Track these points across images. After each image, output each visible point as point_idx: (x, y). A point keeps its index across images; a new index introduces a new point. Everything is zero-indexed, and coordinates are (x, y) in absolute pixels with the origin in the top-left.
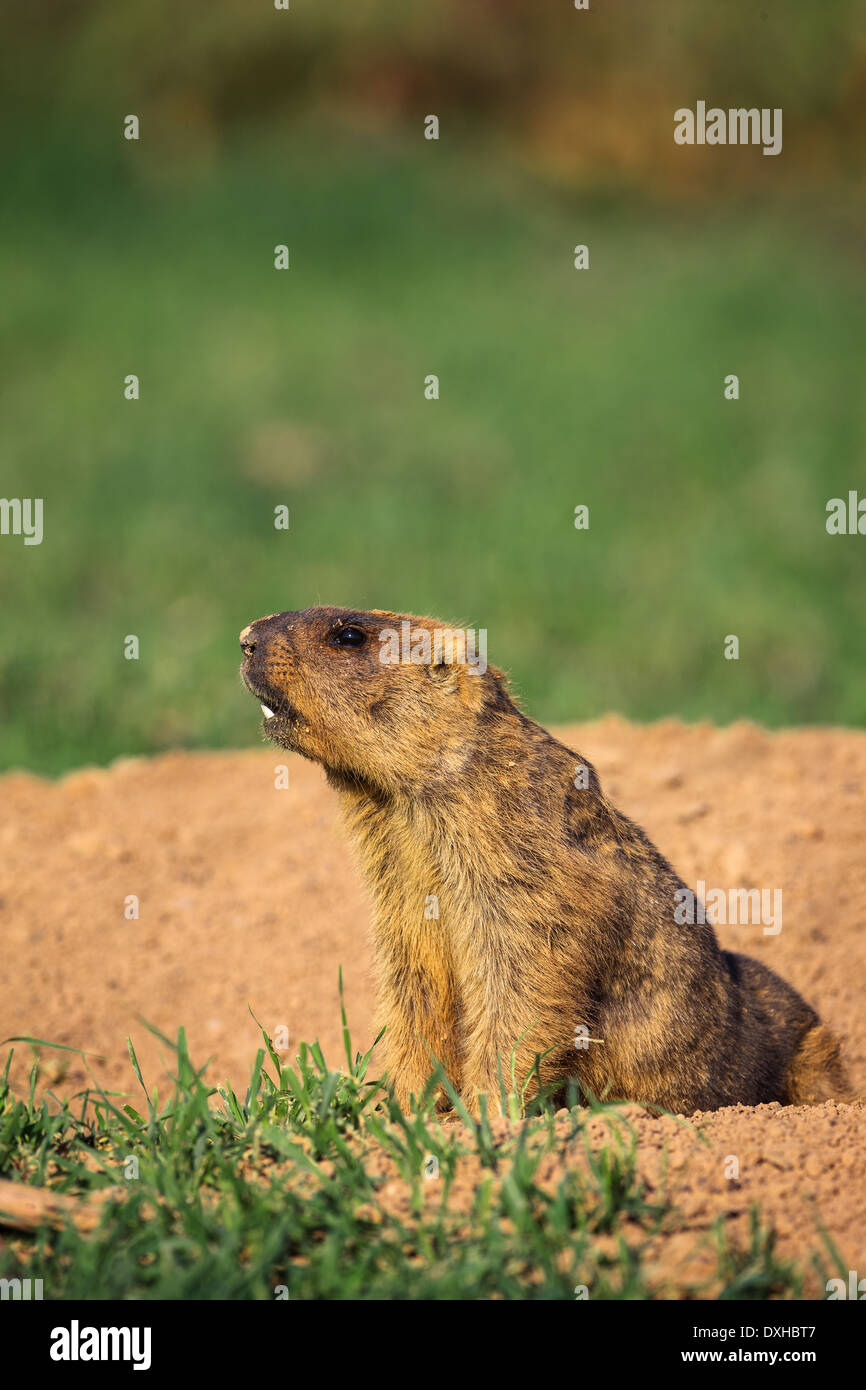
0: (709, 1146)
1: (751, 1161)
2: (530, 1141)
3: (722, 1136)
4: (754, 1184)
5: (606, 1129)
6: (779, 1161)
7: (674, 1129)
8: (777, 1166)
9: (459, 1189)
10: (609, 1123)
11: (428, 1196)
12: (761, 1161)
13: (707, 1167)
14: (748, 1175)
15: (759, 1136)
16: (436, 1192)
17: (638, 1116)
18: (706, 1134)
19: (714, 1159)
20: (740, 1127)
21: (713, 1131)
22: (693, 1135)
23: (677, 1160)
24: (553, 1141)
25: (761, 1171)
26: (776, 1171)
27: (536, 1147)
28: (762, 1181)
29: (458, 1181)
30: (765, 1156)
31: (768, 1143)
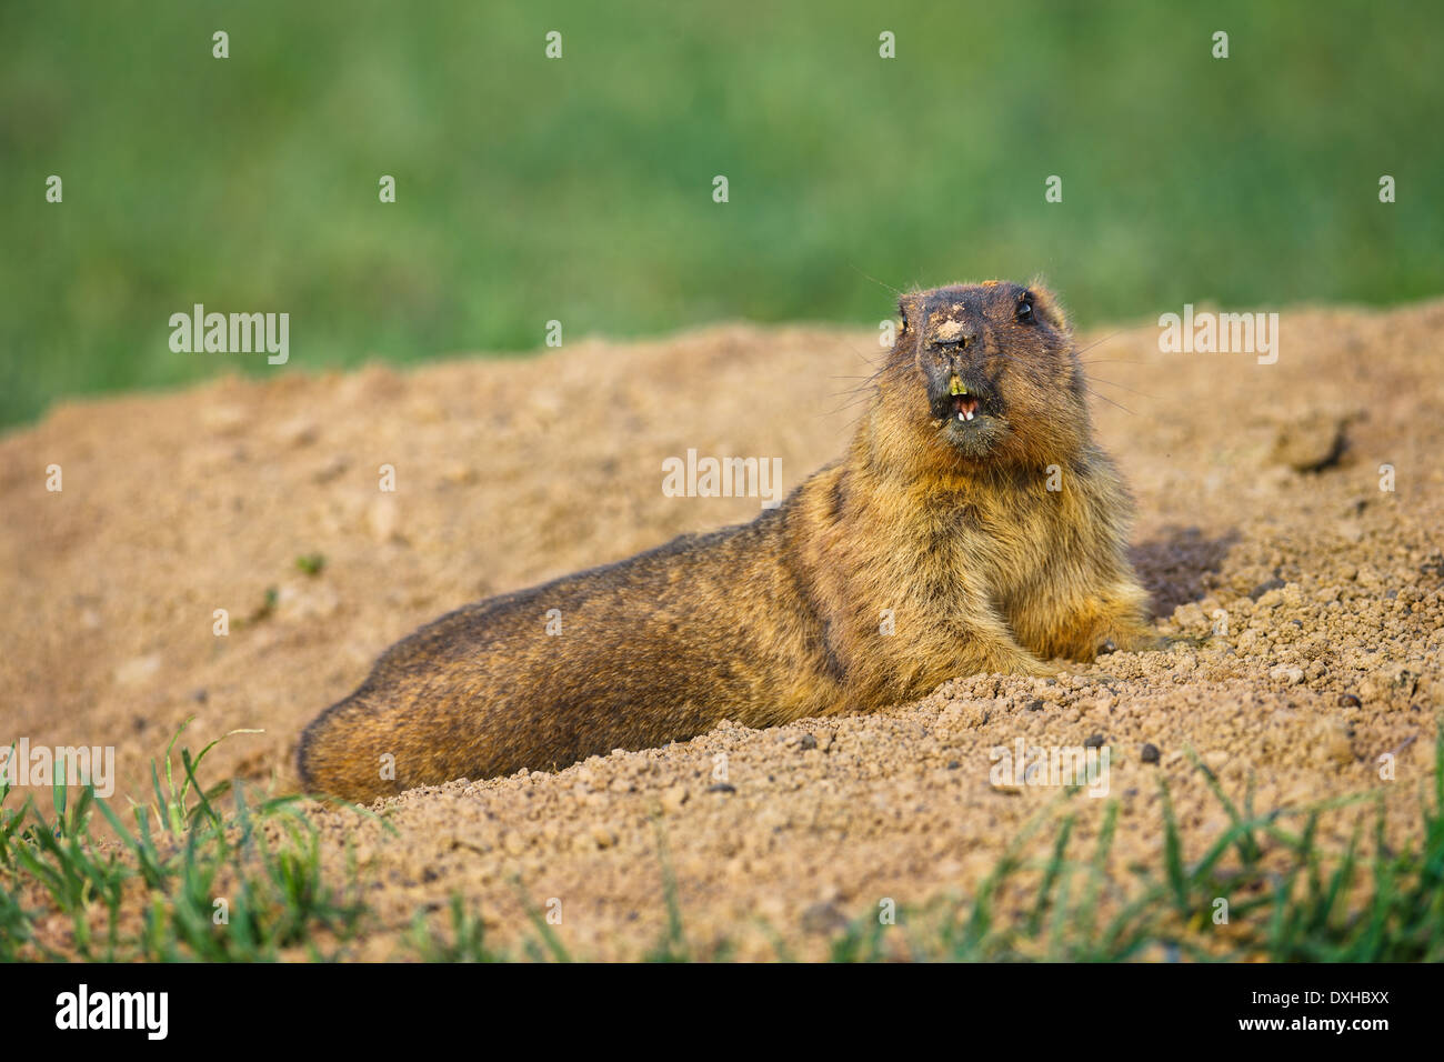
0: (396, 836)
1: (446, 846)
2: (199, 854)
3: (409, 823)
4: (452, 872)
5: (281, 830)
6: (477, 843)
7: (356, 822)
8: (474, 849)
9: (126, 915)
10: (285, 823)
11: (92, 926)
12: (455, 846)
13: (398, 858)
14: (444, 862)
15: (451, 818)
16: (101, 921)
17: (314, 811)
18: (391, 822)
19: (404, 848)
20: (428, 811)
21: (399, 818)
22: (377, 824)
23: (364, 854)
24: (225, 851)
25: (456, 857)
26: (473, 855)
27: (206, 859)
28: (460, 867)
29: (125, 907)
30: (460, 839)
31: (462, 824)
